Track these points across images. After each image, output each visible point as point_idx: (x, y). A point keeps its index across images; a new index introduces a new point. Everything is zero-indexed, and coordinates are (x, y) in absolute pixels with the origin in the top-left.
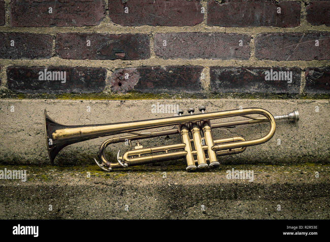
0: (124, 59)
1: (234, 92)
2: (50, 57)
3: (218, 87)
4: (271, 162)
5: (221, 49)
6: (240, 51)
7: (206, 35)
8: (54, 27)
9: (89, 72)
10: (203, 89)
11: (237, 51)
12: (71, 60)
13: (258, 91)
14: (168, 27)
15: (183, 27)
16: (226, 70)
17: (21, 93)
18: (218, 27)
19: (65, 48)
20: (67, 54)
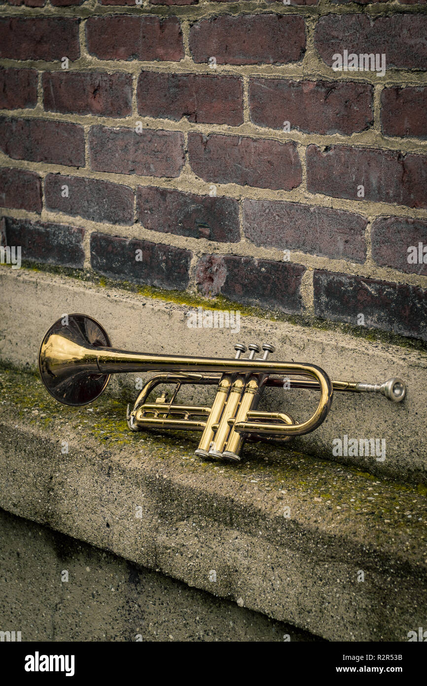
0: (210, 238)
1: (346, 322)
2: (133, 224)
3: (323, 308)
4: (368, 469)
5: (326, 238)
6: (351, 246)
7: (307, 209)
8: (134, 175)
9: (171, 255)
10: (305, 308)
11: (347, 245)
12: (153, 232)
13: (379, 326)
14: (259, 189)
15: (278, 191)
16: (334, 278)
17: (104, 276)
18: (322, 196)
19: (146, 211)
20: (148, 220)
